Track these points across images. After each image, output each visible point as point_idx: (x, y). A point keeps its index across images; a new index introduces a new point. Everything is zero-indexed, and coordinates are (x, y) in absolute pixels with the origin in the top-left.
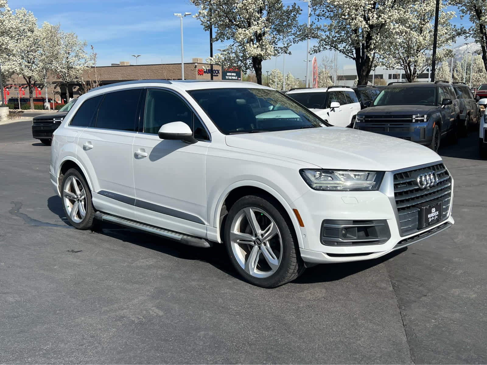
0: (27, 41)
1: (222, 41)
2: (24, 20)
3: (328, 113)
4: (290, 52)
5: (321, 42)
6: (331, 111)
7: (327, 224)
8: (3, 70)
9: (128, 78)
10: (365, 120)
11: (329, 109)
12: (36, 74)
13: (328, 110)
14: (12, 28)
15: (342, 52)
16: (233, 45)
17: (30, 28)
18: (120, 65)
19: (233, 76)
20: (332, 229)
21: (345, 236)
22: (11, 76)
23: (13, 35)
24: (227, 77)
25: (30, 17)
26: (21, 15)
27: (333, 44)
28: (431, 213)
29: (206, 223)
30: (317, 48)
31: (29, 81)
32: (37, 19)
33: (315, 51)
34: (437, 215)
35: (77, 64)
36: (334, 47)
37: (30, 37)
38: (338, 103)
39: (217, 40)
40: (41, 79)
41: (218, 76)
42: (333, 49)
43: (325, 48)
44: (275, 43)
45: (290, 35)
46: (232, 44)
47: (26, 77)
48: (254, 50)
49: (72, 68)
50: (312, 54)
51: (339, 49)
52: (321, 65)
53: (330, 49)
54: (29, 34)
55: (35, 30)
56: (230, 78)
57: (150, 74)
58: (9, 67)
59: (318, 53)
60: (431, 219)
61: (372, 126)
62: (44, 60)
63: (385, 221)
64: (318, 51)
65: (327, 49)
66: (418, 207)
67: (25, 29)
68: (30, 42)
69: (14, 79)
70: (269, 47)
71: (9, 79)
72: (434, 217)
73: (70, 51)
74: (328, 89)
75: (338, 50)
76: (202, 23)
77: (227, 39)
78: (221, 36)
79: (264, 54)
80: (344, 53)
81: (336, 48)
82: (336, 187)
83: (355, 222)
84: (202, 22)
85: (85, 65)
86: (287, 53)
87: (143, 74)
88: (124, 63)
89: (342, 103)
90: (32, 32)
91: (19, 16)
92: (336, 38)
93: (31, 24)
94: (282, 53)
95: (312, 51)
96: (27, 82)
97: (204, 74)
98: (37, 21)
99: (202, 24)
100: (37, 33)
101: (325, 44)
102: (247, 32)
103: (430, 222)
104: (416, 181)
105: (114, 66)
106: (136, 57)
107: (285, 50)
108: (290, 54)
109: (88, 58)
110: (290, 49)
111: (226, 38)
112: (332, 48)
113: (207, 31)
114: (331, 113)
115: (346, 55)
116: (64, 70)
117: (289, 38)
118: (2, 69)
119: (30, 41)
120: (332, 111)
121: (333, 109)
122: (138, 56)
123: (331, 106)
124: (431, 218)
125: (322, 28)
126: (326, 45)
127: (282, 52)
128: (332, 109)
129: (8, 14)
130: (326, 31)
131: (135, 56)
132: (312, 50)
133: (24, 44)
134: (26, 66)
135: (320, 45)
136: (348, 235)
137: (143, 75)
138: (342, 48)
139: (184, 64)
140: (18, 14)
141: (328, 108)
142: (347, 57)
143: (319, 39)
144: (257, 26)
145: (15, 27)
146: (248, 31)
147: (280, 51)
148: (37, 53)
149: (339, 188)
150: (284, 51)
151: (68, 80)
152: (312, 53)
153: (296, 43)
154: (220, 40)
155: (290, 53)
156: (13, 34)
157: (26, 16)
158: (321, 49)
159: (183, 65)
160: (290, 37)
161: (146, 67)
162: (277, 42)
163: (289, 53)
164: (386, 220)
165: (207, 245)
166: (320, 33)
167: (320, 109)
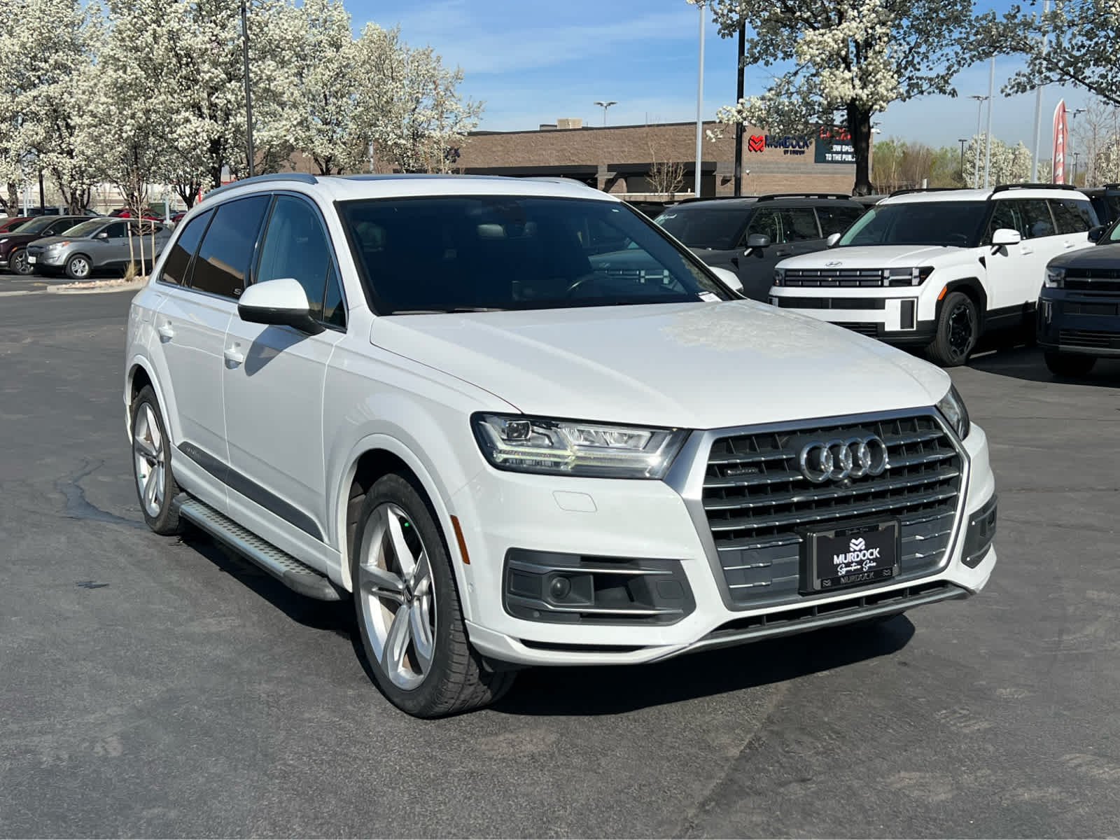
0: (325, 70)
1: (767, 63)
2: (321, 20)
3: (982, 260)
4: (954, 90)
5: (1037, 62)
6: (994, 253)
7: (515, 560)
8: (258, 141)
9: (574, 161)
10: (1065, 281)
11: (990, 247)
12: (341, 150)
13: (985, 251)
14: (283, 39)
15: (1095, 89)
16: (796, 74)
17: (332, 38)
18: (558, 128)
19: (847, 153)
20: (528, 575)
21: (559, 596)
22: (288, 155)
23: (286, 58)
24: (829, 157)
25: (336, 13)
26: (314, 8)
27: (1072, 70)
28: (846, 550)
29: (326, 539)
30: (1024, 79)
31: (327, 165)
32: (350, 16)
33: (1021, 88)
34: (874, 560)
35: (435, 127)
36: (1072, 77)
37: (330, 61)
38: (1017, 233)
39: (756, 60)
40: (354, 164)
41: (803, 152)
42: (1069, 82)
43: (1047, 78)
44: (914, 66)
45: (947, 45)
46: (793, 71)
47: (319, 159)
48: (843, 86)
49: (423, 136)
50: (1009, 95)
51: (1087, 81)
52: (1083, 122)
53: (1060, 80)
54: (330, 53)
55: (344, 43)
56: (838, 157)
57: (626, 149)
58: (271, 133)
59: (1028, 92)
60: (845, 569)
61: (1083, 299)
62: (360, 117)
63: (675, 565)
64: (1028, 87)
65: (1051, 81)
66: (798, 533)
67: (321, 42)
68: (331, 74)
69: (295, 163)
70: (885, 78)
71: (285, 163)
72: (860, 563)
73: (420, 96)
74: (995, 192)
75: (1084, 83)
76: (715, 17)
77: (784, 59)
78: (768, 50)
79: (868, 95)
80: (1100, 91)
81: (1078, 78)
82: (557, 464)
83: (587, 560)
84: (716, 13)
85: (455, 129)
86: (945, 93)
87: (610, 150)
88: (567, 121)
89: (1028, 234)
90: (338, 47)
91: (309, 11)
92: (1083, 51)
93: (336, 28)
94: (929, 93)
95: (1013, 87)
96: (322, 170)
97: (766, 149)
98: (350, 21)
99: (715, 21)
100: (347, 51)
101: (1047, 68)
102: (828, 38)
103: (843, 576)
104: (798, 459)
105: (546, 130)
106: (603, 108)
107: (941, 85)
108: (953, 96)
109: (461, 110)
110: (954, 82)
111: (780, 55)
112: (1066, 77)
113: (728, 38)
114: (995, 261)
115: (1106, 96)
116: (403, 141)
117: (945, 52)
118: (256, 140)
119: (330, 71)
120: (998, 254)
121: (1001, 249)
122: (610, 104)
123: (995, 241)
124: (848, 565)
125: (1037, 23)
126: (1049, 70)
127: (931, 90)
128: (996, 247)
129: (276, 6)
130: (1047, 32)
131: (602, 105)
132: (1013, 83)
133: (317, 77)
134: (319, 131)
135: (1033, 71)
136: (572, 595)
137: (610, 153)
138: (1096, 78)
139: (704, 123)
140: (308, 7)
141: (984, 244)
142: (1108, 104)
143: (1030, 55)
144: (858, 21)
145: (290, 37)
146: (830, 35)
147: (925, 87)
148: (345, 99)
149: (562, 468)
150: (937, 88)
151: (413, 167)
152: (1011, 92)
153: (966, 66)
154: (761, 62)
155: (954, 93)
156: (287, 55)
157: (326, 10)
158: (1036, 81)
159: (700, 127)
160: (946, 50)
161: (617, 131)
162: (919, 63)
163: (950, 93)
164: (679, 560)
165: (331, 594)
166: (1033, 37)
167: (960, 246)
